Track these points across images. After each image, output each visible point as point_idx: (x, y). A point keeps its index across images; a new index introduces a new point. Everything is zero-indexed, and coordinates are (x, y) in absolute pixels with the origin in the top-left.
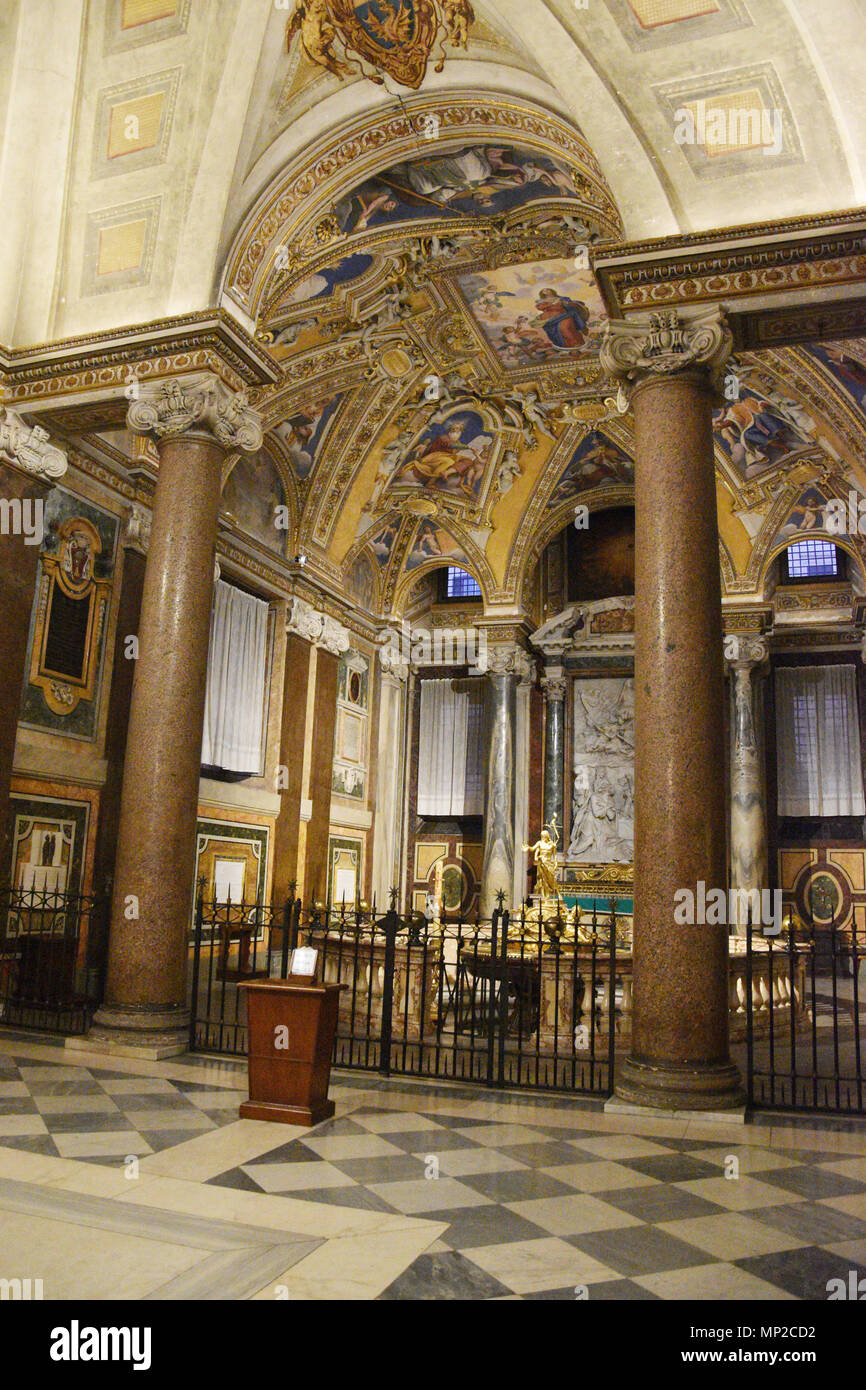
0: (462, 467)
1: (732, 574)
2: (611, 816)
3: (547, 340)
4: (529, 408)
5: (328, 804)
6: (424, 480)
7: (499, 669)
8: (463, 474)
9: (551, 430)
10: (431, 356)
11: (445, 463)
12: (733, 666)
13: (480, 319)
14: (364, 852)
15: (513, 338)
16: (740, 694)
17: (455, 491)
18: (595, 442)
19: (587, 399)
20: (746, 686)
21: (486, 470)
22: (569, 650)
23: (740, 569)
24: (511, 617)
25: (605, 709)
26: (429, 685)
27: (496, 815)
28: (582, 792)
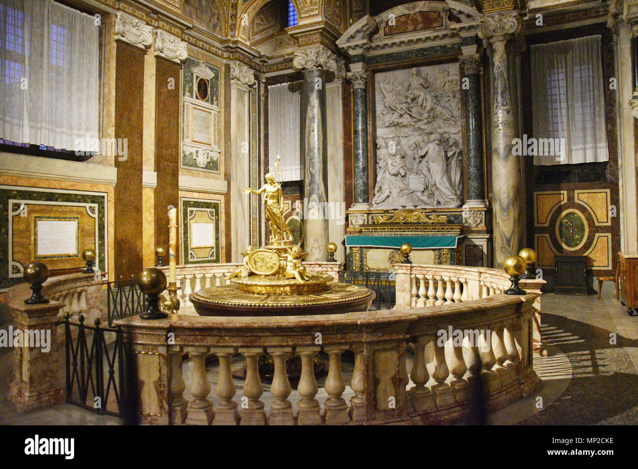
2: (402, 173)
7: (309, 66)
12: (491, 41)
14: (222, 210)
16: (497, 63)
22: (368, 49)
24: (315, 24)
25: (398, 94)
26: (273, 90)
27: (311, 177)
28: (382, 157)
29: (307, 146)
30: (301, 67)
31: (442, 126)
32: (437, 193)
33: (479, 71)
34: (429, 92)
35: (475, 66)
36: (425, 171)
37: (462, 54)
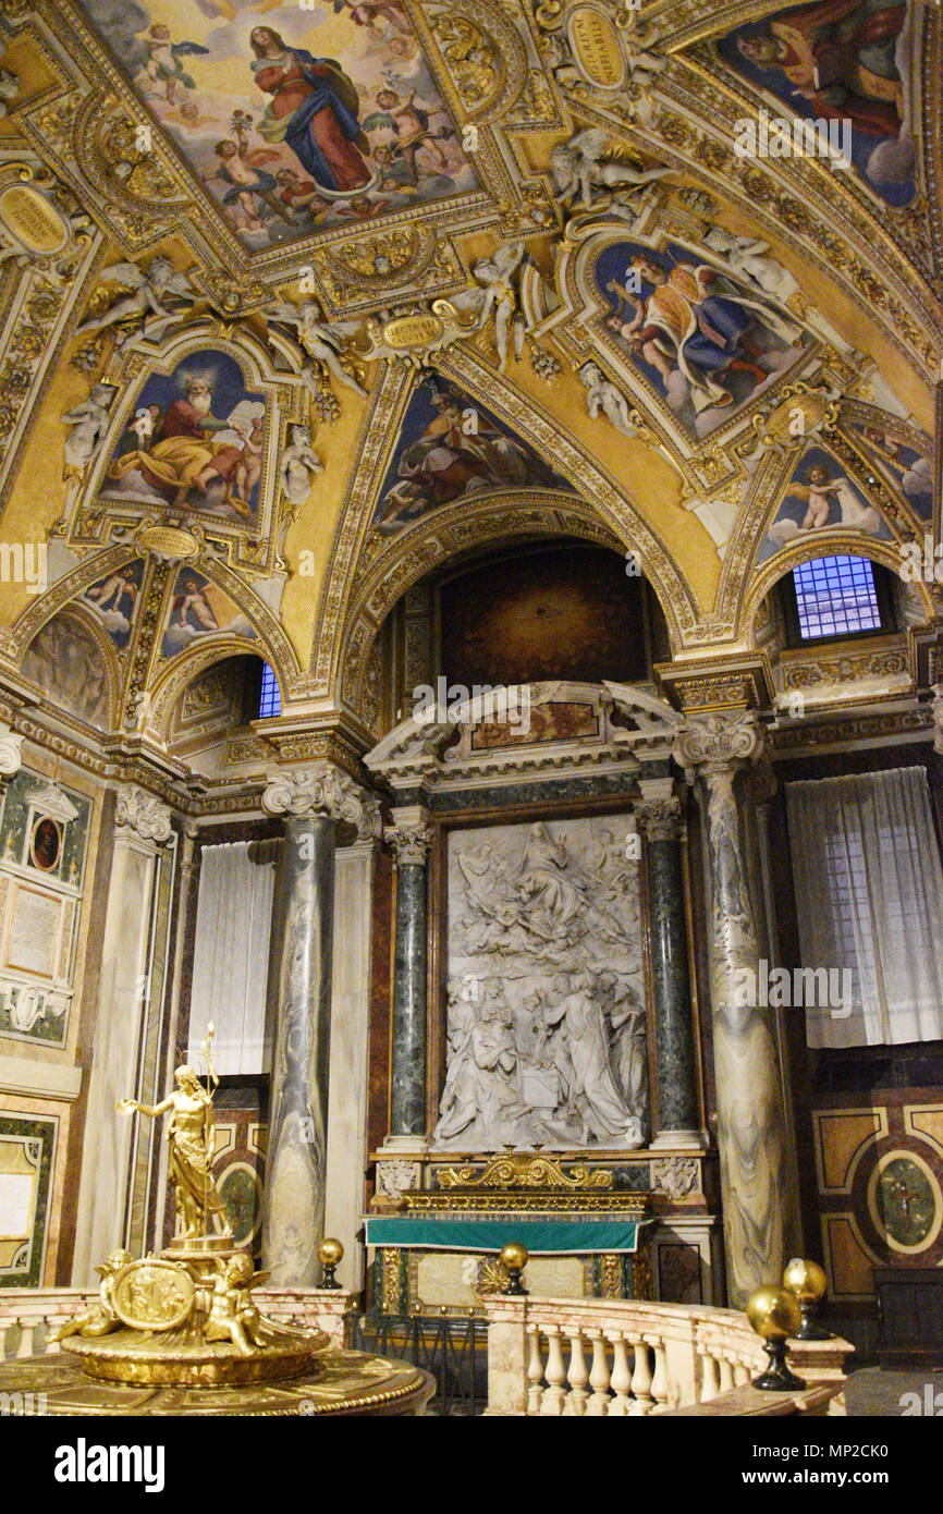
0: (226, 464)
1: (691, 614)
2: (508, 1064)
3: (304, 176)
4: (311, 335)
6: (168, 492)
7: (301, 808)
8: (228, 478)
9: (356, 377)
10: (101, 213)
11: (197, 459)
12: (703, 772)
13: (166, 123)
14: (60, 1142)
15: (242, 173)
16: (716, 820)
17: (222, 511)
18: (437, 399)
19: (401, 307)
20: (727, 806)
21: (263, 466)
22: (434, 777)
23: (704, 604)
24: (323, 715)
25: (500, 878)
26: (212, 855)
27: (289, 1068)
28: (459, 1024)
29: (282, 994)
30: (282, 810)
31: (600, 955)
32: (587, 1113)
33: (679, 836)
34: (569, 878)
35: (669, 823)
36: (560, 1060)
37: (641, 797)
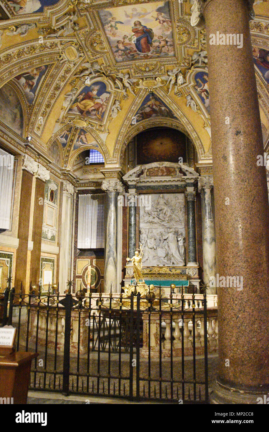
0: (97, 107)
1: (203, 152)
2: (155, 247)
3: (135, 49)
4: (125, 81)
5: (40, 243)
6: (81, 112)
7: (111, 189)
8: (97, 110)
9: (134, 91)
10: (86, 52)
11: (90, 105)
13: (108, 35)
14: (56, 263)
15: (121, 47)
16: (207, 199)
17: (94, 117)
18: (151, 97)
19: (149, 78)
20: (209, 196)
21: (106, 108)
22: (138, 182)
23: (206, 150)
24: (116, 168)
25: (152, 206)
26: (82, 197)
27: (110, 248)
28: (143, 238)
29: (107, 231)
30: (106, 189)
31: (175, 225)
32: (173, 258)
33: (194, 200)
34: (169, 207)
35: (193, 197)
36: (166, 247)
37: (187, 191)
